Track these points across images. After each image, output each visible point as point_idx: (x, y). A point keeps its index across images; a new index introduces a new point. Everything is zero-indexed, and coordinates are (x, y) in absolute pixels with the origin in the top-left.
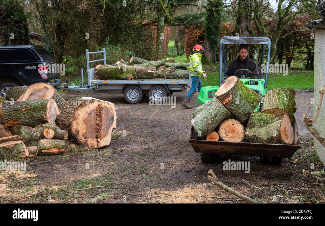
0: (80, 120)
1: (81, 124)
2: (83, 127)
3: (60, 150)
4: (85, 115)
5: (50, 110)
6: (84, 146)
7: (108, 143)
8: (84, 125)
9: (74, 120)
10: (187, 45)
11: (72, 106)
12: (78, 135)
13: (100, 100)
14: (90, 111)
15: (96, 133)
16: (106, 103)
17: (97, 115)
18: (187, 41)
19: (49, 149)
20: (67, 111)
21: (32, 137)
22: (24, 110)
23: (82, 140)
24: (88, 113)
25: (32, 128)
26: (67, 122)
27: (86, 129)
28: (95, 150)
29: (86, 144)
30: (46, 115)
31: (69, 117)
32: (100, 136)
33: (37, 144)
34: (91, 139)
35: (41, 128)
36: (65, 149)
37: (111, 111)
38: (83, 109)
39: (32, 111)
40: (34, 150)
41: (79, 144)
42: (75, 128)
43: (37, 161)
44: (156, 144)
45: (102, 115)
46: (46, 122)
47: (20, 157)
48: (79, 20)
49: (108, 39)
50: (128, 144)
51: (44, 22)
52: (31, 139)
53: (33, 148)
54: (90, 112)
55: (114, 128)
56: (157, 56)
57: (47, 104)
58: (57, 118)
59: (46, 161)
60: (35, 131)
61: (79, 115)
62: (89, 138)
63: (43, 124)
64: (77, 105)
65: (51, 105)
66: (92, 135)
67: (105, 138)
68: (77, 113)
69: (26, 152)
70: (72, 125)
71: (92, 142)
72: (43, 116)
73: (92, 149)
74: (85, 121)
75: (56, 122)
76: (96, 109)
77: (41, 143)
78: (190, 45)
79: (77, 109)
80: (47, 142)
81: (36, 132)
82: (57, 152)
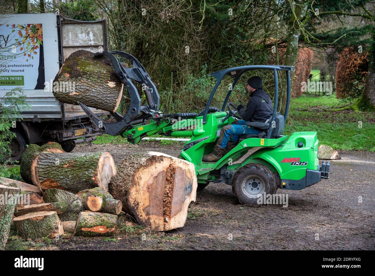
0: (142, 185)
1: (142, 192)
2: (145, 196)
3: (108, 230)
4: (150, 179)
5: (102, 169)
6: (145, 226)
7: (182, 225)
8: (147, 195)
9: (133, 186)
10: (339, 78)
11: (132, 165)
12: (137, 208)
13: (173, 157)
14: (157, 173)
15: (164, 207)
16: (182, 162)
17: (167, 180)
18: (340, 72)
19: (92, 227)
20: (125, 172)
21: (71, 207)
22: (66, 166)
23: (142, 217)
24: (154, 176)
25: (71, 193)
26: (123, 188)
27: (150, 201)
28: (160, 233)
29: (147, 223)
30: (96, 175)
31: (127, 181)
32: (170, 213)
33: (77, 217)
34: (155, 217)
35: (85, 195)
36: (116, 228)
37: (189, 176)
38: (146, 170)
39: (77, 168)
40: (71, 227)
41: (137, 223)
42: (133, 197)
43: (73, 244)
44: (256, 232)
45: (174, 181)
46: (94, 185)
47: (51, 236)
48: (169, 37)
49: (205, 67)
50: (213, 228)
51: (120, 39)
52: (69, 211)
53: (71, 224)
54: (156, 175)
55: (192, 202)
56: (282, 94)
57: (98, 160)
58: (111, 182)
59: (86, 244)
60: (75, 199)
61: (141, 178)
62: (153, 214)
63: (90, 189)
64: (139, 163)
65: (104, 161)
66: (157, 210)
67: (177, 215)
68: (137, 175)
69: (59, 230)
70: (130, 193)
71: (157, 221)
72: (92, 177)
73: (156, 231)
74: (149, 188)
75: (109, 187)
76: (165, 170)
77: (81, 218)
78: (343, 79)
79: (138, 169)
80: (91, 215)
81: (77, 200)
82: (104, 231)
